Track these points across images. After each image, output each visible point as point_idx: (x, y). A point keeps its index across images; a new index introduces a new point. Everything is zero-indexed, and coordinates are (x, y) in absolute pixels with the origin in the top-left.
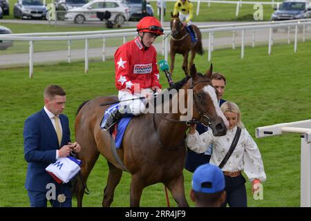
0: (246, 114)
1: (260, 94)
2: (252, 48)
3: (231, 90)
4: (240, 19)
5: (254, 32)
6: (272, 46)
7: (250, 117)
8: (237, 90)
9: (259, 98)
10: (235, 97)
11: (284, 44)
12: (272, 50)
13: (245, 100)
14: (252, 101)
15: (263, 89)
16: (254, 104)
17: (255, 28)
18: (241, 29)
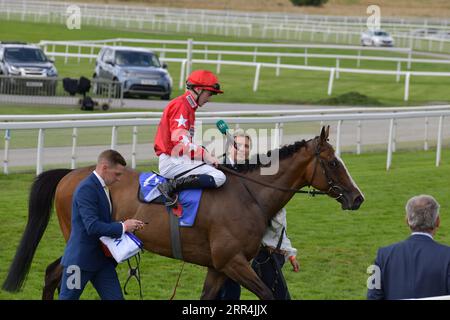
0: (341, 281)
1: (368, 243)
2: (356, 155)
3: (312, 233)
4: (335, 101)
5: (360, 126)
6: (393, 154)
7: (348, 287)
8: (325, 233)
9: (366, 251)
10: (318, 248)
11: (416, 149)
12: (393, 161)
13: (339, 253)
14: (353, 257)
15: (374, 234)
16: (356, 263)
17: (362, 119)
18: (336, 120)
